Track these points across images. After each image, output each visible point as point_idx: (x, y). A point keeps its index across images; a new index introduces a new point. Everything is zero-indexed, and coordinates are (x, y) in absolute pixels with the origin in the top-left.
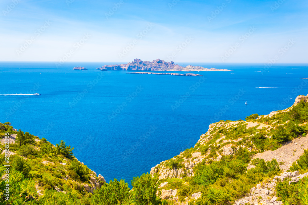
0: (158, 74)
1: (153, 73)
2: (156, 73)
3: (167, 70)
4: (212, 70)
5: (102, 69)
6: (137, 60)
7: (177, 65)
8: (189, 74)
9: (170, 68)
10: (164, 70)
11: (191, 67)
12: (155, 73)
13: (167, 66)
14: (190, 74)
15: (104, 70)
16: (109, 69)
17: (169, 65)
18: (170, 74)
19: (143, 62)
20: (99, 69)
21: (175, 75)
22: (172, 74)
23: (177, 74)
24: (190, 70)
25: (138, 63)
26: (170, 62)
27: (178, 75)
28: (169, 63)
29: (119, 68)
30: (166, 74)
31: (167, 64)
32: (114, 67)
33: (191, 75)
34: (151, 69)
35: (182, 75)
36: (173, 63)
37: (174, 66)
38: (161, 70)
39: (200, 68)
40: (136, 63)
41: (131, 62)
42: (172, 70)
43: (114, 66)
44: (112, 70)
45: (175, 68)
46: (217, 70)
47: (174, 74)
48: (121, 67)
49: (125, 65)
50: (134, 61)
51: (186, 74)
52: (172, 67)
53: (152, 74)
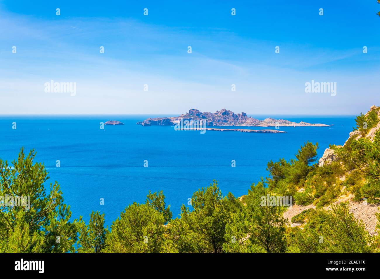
0: (222, 130)
1: (215, 129)
2: (219, 129)
3: (237, 125)
4: (302, 125)
5: (143, 124)
6: (194, 111)
7: (250, 117)
8: (266, 130)
9: (240, 122)
10: (232, 125)
11: (270, 121)
12: (217, 129)
13: (237, 118)
14: (268, 130)
15: (146, 125)
16: (153, 123)
17: (240, 119)
18: (239, 130)
19: (201, 113)
20: (140, 123)
21: (247, 132)
22: (241, 130)
23: (249, 130)
24: (269, 125)
25: (195, 116)
26: (241, 114)
27: (251, 132)
28: (239, 114)
29: (167, 122)
30: (233, 130)
31: (237, 116)
32: (161, 121)
33: (269, 132)
34: (213, 124)
35: (256, 132)
36: (244, 114)
37: (246, 119)
38: (228, 125)
39: (283, 123)
40: (191, 115)
41: (185, 114)
42: (244, 125)
43: (161, 119)
44: (158, 125)
45: (248, 122)
46: (309, 125)
47: (245, 130)
48: (171, 121)
49: (176, 118)
50: (190, 112)
51: (263, 130)
52: (243, 121)
53: (213, 130)
